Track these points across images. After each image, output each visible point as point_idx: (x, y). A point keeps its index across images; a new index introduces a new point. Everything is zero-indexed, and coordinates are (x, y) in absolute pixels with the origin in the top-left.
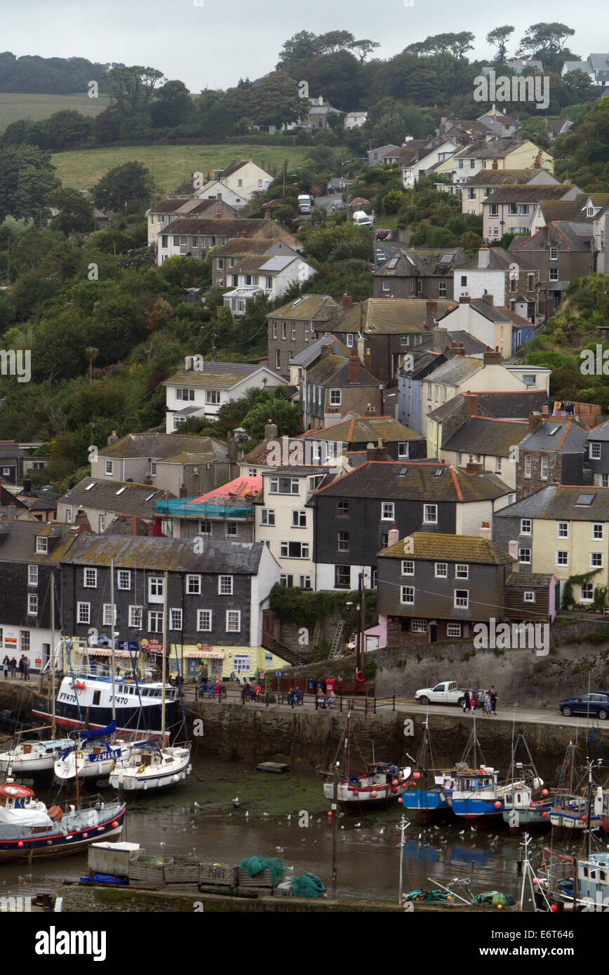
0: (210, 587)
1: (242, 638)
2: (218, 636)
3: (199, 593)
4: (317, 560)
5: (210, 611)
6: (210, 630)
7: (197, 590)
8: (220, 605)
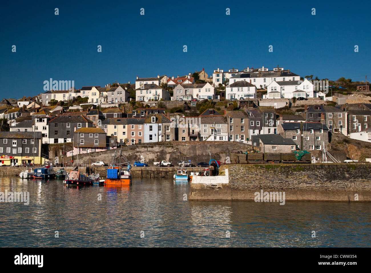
0: (29, 142)
1: (37, 155)
2: (31, 154)
3: (26, 143)
4: (49, 137)
5: (29, 148)
6: (29, 153)
7: (25, 143)
8: (31, 146)
